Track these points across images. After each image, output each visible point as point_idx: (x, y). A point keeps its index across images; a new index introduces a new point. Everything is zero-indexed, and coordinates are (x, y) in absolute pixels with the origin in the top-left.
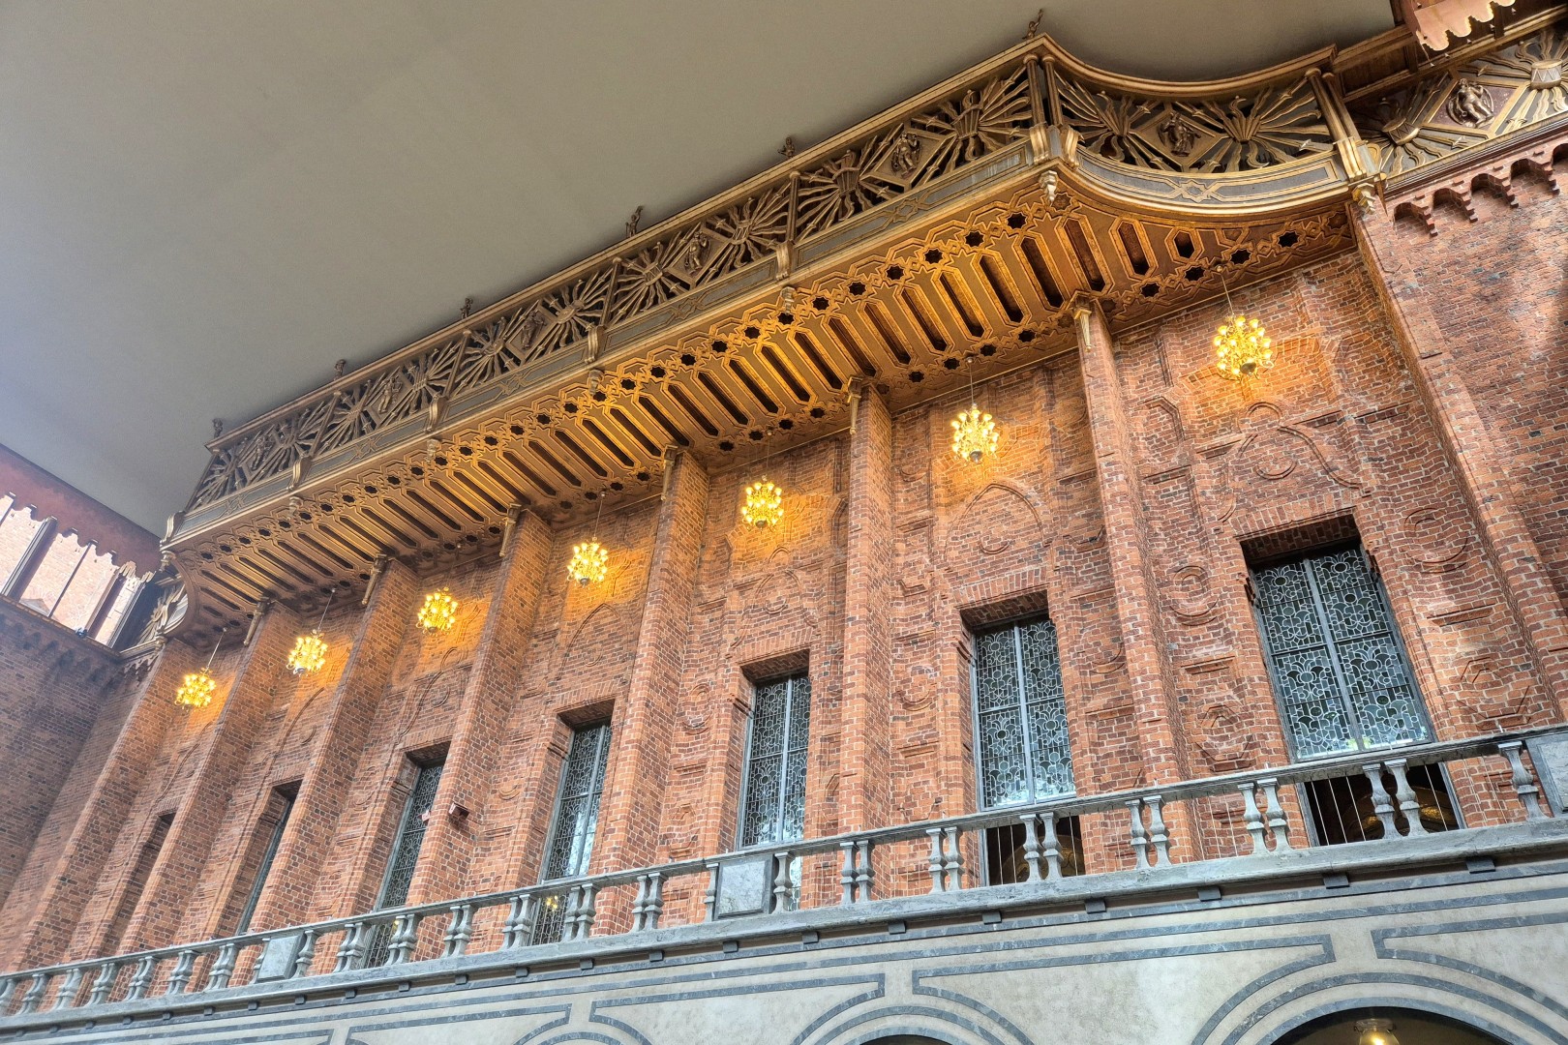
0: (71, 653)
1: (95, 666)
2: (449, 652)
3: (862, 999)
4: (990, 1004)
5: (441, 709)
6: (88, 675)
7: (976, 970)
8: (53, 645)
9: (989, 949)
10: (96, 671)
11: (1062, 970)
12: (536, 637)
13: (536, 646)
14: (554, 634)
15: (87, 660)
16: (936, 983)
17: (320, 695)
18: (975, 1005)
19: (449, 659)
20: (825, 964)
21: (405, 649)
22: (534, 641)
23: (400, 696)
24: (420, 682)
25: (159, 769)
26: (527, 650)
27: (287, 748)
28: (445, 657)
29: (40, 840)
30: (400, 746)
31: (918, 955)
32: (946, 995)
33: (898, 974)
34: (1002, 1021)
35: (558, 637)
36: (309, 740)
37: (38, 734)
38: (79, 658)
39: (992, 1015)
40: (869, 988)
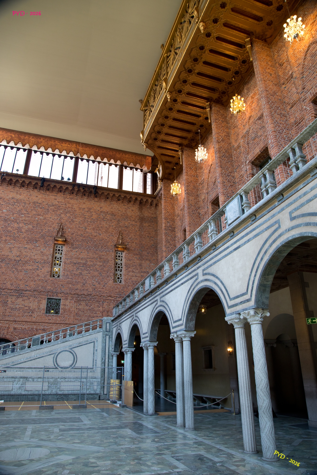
0: (142, 199)
1: (150, 201)
2: (249, 119)
5: (257, 139)
6: (149, 205)
8: (136, 199)
10: (151, 202)
12: (283, 84)
13: (285, 87)
14: (292, 76)
15: (147, 200)
17: (212, 167)
19: (251, 121)
21: (232, 132)
22: (284, 86)
23: (239, 147)
24: (244, 137)
25: (178, 219)
26: (282, 92)
27: (210, 189)
28: (249, 122)
29: (159, 253)
30: (248, 162)
35: (294, 75)
36: (215, 182)
37: (145, 225)
38: (145, 200)
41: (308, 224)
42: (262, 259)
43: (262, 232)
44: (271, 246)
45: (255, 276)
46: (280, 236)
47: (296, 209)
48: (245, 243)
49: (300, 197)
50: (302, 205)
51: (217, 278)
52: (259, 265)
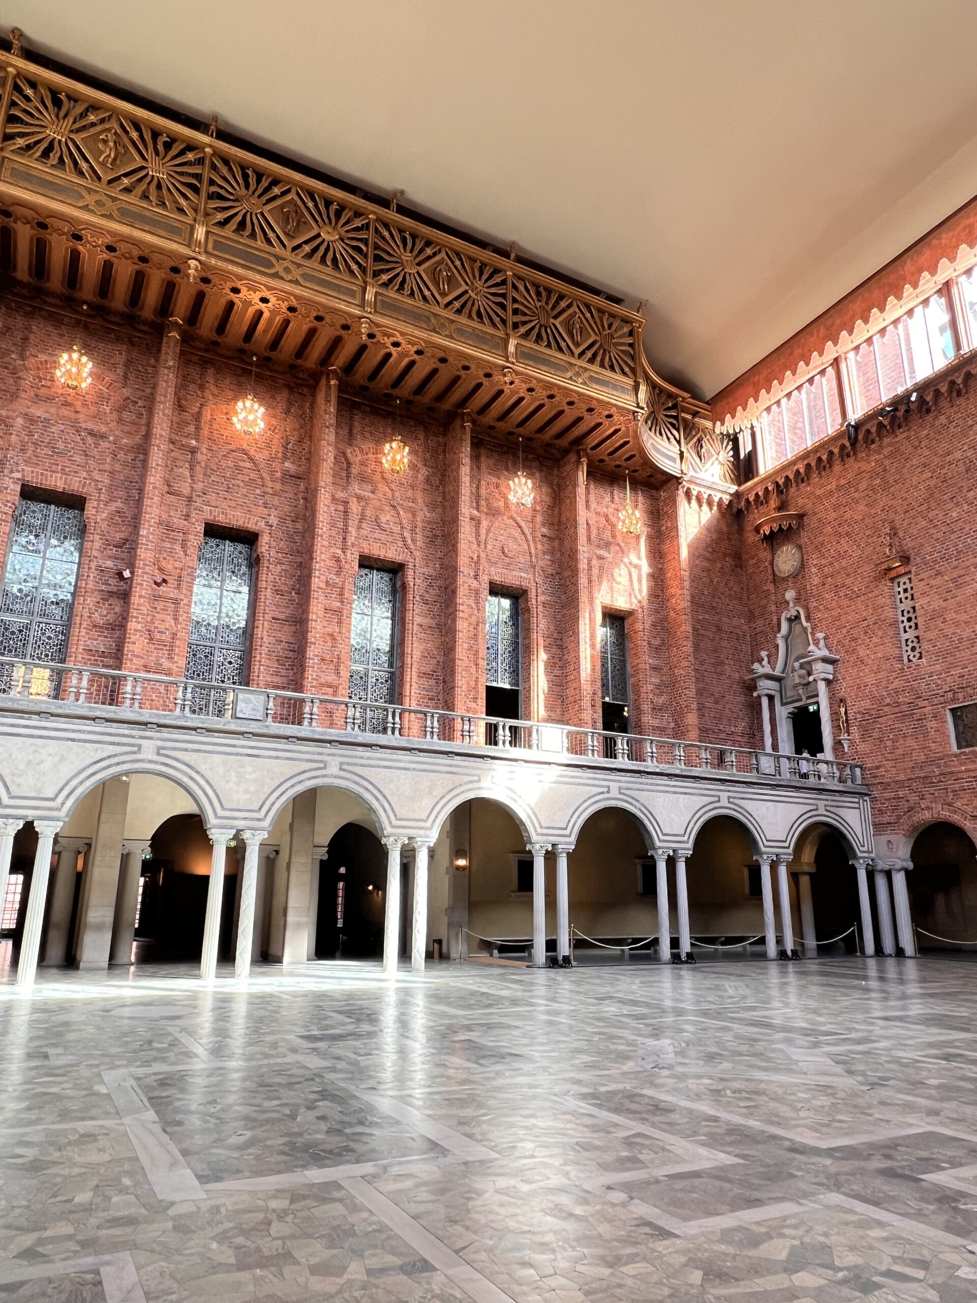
3: (603, 793)
4: (642, 801)
7: (638, 790)
9: (641, 783)
11: (661, 794)
14: (192, 450)
16: (626, 792)
18: (638, 801)
20: (589, 778)
31: (620, 781)
32: (629, 796)
33: (614, 786)
34: (645, 807)
39: (642, 804)
40: (605, 790)
41: (356, 783)
42: (293, 786)
43: (301, 760)
44: (309, 779)
45: (278, 798)
46: (324, 776)
47: (348, 764)
48: (270, 757)
49: (356, 757)
50: (356, 765)
51: (198, 772)
52: (287, 790)
